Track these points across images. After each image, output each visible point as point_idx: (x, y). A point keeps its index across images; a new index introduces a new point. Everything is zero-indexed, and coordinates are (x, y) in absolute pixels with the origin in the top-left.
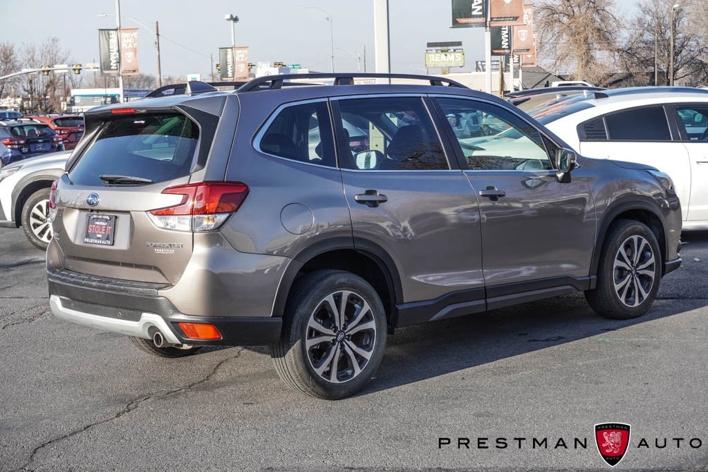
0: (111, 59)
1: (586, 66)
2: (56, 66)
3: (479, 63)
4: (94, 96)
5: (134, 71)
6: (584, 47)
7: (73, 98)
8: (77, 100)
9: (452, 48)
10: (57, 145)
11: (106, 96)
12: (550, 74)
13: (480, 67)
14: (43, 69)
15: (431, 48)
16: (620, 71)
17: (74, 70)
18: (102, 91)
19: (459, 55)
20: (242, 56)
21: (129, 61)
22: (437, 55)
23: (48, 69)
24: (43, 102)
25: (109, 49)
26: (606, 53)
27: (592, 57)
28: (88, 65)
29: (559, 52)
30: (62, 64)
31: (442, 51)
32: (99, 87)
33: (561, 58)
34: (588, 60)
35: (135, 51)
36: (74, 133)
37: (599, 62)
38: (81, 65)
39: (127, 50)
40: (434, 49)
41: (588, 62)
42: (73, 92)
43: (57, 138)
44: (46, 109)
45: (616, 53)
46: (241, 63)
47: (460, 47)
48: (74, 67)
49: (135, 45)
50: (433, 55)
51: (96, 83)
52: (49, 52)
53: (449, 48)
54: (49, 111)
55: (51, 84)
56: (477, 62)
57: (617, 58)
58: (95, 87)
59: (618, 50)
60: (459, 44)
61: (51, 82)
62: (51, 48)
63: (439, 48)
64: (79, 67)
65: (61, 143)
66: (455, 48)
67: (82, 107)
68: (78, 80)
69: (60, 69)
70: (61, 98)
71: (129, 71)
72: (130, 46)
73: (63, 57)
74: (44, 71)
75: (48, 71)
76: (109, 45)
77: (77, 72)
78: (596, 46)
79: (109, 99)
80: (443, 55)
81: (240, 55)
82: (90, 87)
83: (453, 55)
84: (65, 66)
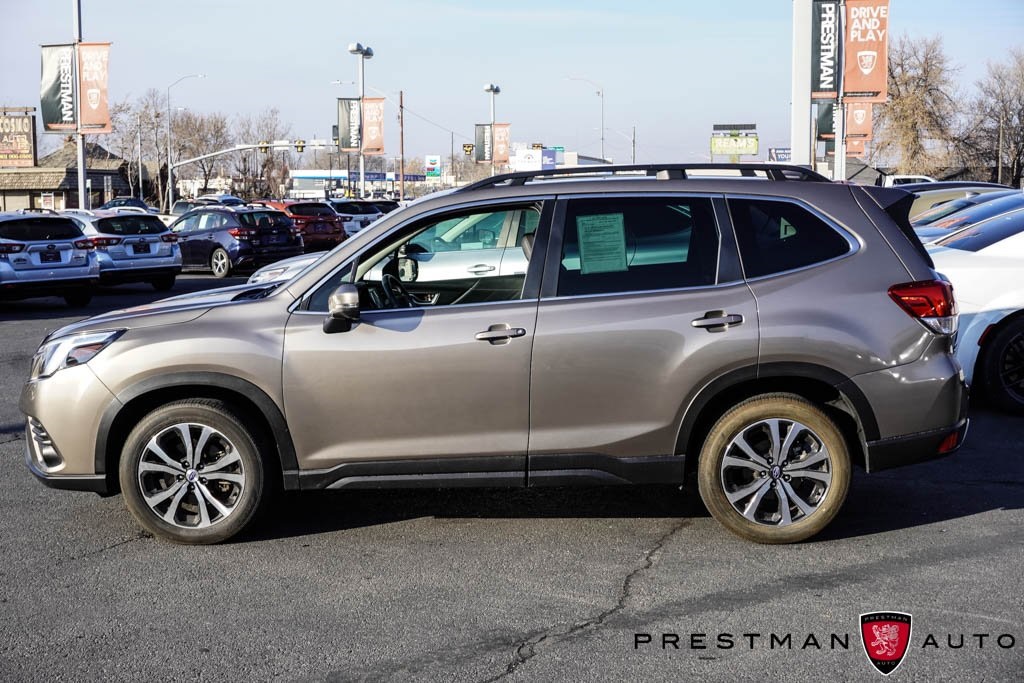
0: (351, 134)
1: (912, 158)
2: (276, 143)
3: (773, 151)
4: (314, 178)
5: (378, 150)
6: (911, 135)
7: (292, 181)
8: (296, 183)
9: (744, 132)
10: (294, 238)
11: (330, 179)
12: (867, 166)
13: (774, 156)
14: (261, 145)
15: (718, 132)
16: (956, 165)
17: (297, 147)
18: (326, 173)
19: (752, 141)
20: (503, 135)
21: (373, 138)
22: (725, 139)
23: (265, 145)
24: (258, 184)
25: (349, 122)
26: (938, 142)
27: (921, 147)
28: (313, 142)
29: (878, 140)
30: (281, 139)
31: (732, 135)
32: (321, 168)
33: (881, 148)
34: (916, 151)
35: (380, 125)
36: (312, 222)
37: (929, 152)
38: (304, 142)
39: (371, 124)
40: (722, 132)
41: (915, 153)
42: (292, 173)
43: (294, 229)
44: (261, 193)
45: (951, 143)
46: (501, 143)
47: (753, 131)
48: (297, 144)
49: (380, 118)
50: (720, 140)
51: (316, 163)
52: (267, 125)
53: (741, 131)
54: (264, 195)
55: (268, 164)
56: (770, 150)
57: (951, 149)
58: (316, 168)
59: (954, 139)
60: (753, 127)
61: (268, 161)
62: (269, 122)
63: (729, 132)
64: (302, 144)
65: (299, 235)
66: (747, 131)
67: (302, 191)
68: (297, 159)
69: (280, 146)
70: (279, 180)
71: (372, 150)
72: (375, 119)
73: (283, 132)
74: (261, 148)
75: (267, 148)
76: (349, 118)
77: (299, 149)
78: (926, 133)
79: (334, 183)
80: (732, 139)
81: (500, 133)
82: (310, 167)
83: (744, 140)
84: (286, 142)
